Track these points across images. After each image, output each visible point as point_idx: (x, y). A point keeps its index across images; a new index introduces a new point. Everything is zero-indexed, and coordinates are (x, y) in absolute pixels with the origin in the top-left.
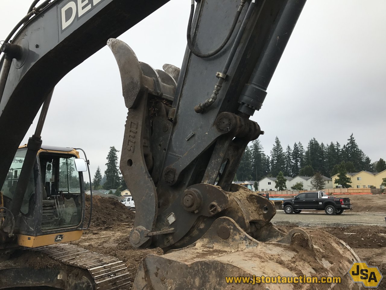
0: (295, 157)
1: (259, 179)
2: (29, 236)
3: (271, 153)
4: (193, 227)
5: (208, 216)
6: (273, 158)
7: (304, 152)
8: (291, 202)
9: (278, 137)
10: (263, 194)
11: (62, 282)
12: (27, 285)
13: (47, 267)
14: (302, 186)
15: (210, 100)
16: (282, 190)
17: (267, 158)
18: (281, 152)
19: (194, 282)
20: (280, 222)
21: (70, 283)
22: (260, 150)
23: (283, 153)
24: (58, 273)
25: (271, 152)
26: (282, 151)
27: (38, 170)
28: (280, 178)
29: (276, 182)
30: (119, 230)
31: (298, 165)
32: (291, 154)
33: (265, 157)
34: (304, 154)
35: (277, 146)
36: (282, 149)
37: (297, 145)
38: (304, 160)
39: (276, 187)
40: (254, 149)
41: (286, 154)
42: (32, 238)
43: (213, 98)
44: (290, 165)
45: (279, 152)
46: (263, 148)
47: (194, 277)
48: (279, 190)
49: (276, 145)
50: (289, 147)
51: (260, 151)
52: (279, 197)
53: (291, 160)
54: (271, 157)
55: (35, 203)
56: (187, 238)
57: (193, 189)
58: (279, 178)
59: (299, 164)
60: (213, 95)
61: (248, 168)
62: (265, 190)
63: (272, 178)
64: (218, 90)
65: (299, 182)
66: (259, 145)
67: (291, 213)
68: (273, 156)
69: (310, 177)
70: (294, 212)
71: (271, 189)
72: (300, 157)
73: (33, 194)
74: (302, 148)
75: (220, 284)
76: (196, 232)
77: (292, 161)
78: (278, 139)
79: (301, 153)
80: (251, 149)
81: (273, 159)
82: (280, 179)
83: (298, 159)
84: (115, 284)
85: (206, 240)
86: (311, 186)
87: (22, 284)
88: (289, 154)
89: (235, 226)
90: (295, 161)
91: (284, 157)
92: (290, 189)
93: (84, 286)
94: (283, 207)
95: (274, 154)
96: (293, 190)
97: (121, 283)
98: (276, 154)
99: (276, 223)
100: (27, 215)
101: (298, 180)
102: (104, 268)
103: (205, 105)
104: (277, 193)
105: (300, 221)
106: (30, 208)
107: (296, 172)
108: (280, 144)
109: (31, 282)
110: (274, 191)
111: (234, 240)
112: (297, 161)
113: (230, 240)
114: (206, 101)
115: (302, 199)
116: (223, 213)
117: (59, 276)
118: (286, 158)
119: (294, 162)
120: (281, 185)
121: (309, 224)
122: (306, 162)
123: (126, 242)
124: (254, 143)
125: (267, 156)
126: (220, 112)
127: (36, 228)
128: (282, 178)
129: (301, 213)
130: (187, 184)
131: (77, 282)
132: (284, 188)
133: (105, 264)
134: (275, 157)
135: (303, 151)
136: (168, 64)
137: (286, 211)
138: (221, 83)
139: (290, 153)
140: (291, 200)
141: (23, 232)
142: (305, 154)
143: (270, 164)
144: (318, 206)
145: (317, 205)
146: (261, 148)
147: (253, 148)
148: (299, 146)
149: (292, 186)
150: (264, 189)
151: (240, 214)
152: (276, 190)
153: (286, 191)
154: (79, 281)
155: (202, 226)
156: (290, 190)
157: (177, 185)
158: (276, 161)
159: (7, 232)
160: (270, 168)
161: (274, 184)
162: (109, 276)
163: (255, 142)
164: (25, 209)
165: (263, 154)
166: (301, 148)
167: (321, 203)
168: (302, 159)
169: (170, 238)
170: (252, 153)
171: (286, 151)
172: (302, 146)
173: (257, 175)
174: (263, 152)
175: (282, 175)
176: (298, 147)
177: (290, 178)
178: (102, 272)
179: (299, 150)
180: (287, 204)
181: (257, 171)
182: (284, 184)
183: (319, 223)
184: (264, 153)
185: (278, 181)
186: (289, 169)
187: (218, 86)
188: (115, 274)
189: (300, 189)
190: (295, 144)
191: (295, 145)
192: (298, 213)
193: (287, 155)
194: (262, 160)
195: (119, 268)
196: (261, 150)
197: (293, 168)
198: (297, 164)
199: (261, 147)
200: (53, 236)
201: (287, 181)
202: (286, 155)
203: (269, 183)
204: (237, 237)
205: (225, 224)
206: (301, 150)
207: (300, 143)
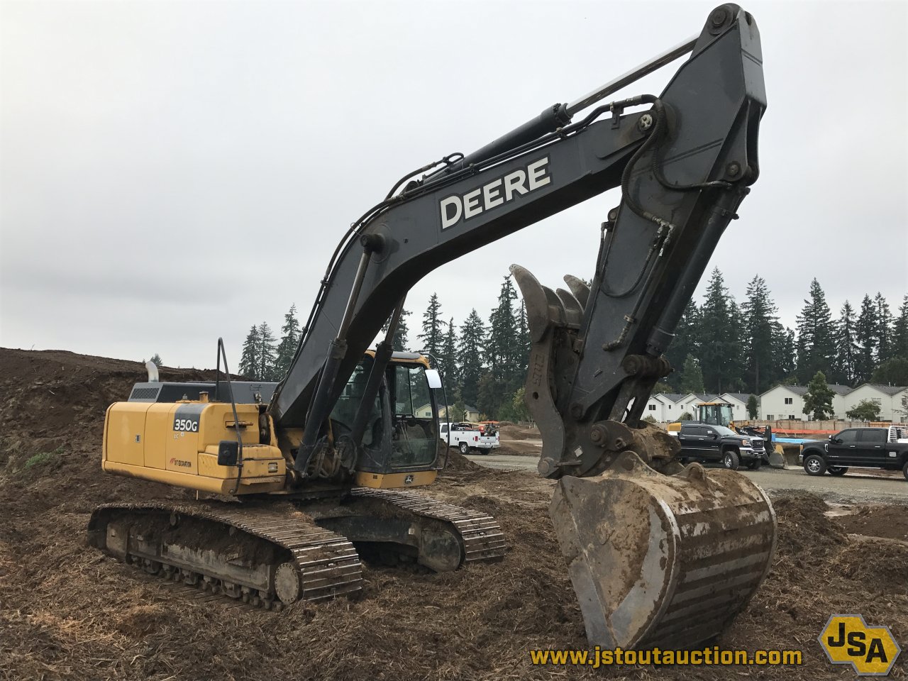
0: (864, 333)
1: (764, 390)
2: (375, 474)
3: (798, 322)
4: (600, 460)
5: (614, 449)
6: (804, 335)
7: (890, 320)
8: (822, 449)
9: (818, 281)
10: (758, 428)
11: (413, 538)
12: (369, 540)
13: (396, 517)
14: (878, 410)
15: (618, 341)
16: (822, 418)
17: (787, 334)
18: (824, 321)
19: (602, 495)
20: (785, 491)
21: (426, 540)
22: (767, 315)
23: (830, 323)
24: (409, 526)
25: (799, 319)
26: (828, 318)
27: (384, 387)
28: (818, 388)
29: (806, 398)
30: (440, 489)
31: (872, 354)
32: (853, 326)
33: (783, 332)
34: (891, 325)
35: (815, 303)
36: (829, 313)
37: (870, 301)
38: (890, 341)
39: (806, 411)
40: (752, 311)
41: (839, 325)
42: (380, 476)
43: (621, 340)
44: (849, 354)
45: (819, 320)
46: (775, 310)
47: (601, 491)
48: (814, 420)
49: (812, 302)
50: (847, 307)
51: (769, 318)
52: (811, 437)
53: (852, 340)
54: (797, 334)
55: (382, 431)
56: (594, 470)
57: (600, 425)
58: (813, 389)
59: (875, 351)
60: (620, 337)
61: (735, 360)
62: (776, 418)
63: (795, 388)
64: (625, 333)
65: (869, 400)
66: (766, 301)
67: (821, 474)
68: (802, 330)
69: (902, 388)
70: (827, 472)
71: (793, 416)
72: (878, 335)
73: (380, 419)
74: (886, 311)
75: (620, 495)
76: (602, 465)
77: (855, 343)
78: (818, 284)
79: (881, 323)
80: (743, 311)
81: (803, 337)
82: (817, 391)
83: (873, 338)
84: (486, 545)
85: (612, 471)
86: (903, 410)
87: (362, 537)
88: (847, 325)
89: (638, 459)
90: (864, 344)
91: (833, 333)
92: (844, 416)
93: (446, 544)
94: (801, 459)
95: (807, 324)
96: (850, 420)
97: (493, 545)
98: (812, 326)
99: (776, 491)
100: (371, 446)
101: (867, 394)
102: (472, 522)
103: (612, 345)
104: (806, 425)
105: (834, 490)
106: (374, 437)
107: (866, 373)
108: (824, 298)
109: (374, 536)
110: (800, 420)
111: (637, 471)
112: (869, 344)
113: (634, 471)
114: (614, 342)
115: (848, 443)
116: (628, 448)
117: (410, 530)
118: (838, 336)
119: (860, 346)
120: (819, 405)
121: (853, 498)
122: (896, 347)
123: (471, 504)
124: (753, 296)
125: (788, 329)
126: (626, 355)
127: (385, 463)
128: (824, 388)
129: (846, 474)
130: (594, 419)
131: (435, 539)
132: (828, 415)
133: (471, 518)
134: (808, 333)
135: (887, 317)
136: (571, 276)
137: (809, 468)
138: (628, 327)
139: (852, 323)
140: (822, 445)
141: (365, 469)
142: (895, 326)
143: (795, 352)
144: (885, 461)
145: (884, 458)
146: (770, 309)
147: (750, 309)
148: (877, 305)
149: (850, 409)
150: (773, 416)
151: (643, 449)
152: (805, 417)
153: (833, 421)
154: (439, 538)
155: (608, 459)
156: (843, 420)
157: (584, 420)
158: (812, 344)
159: (347, 468)
160: (795, 360)
161: (799, 403)
162: (478, 533)
163: (756, 293)
164: (367, 438)
165: (776, 324)
166: (882, 310)
167: (893, 454)
168: (883, 341)
169: (578, 469)
170: (746, 322)
171: (840, 318)
172: (887, 306)
173: (757, 377)
174: (777, 318)
175: (822, 381)
176: (873, 308)
177: (845, 388)
178: (470, 528)
179: (878, 315)
180: (811, 452)
181: (757, 370)
182: (826, 404)
183: (876, 496)
184: (779, 321)
185: (810, 395)
186: (847, 364)
187: (626, 329)
188: (485, 531)
189: (872, 418)
190: (866, 298)
191: (867, 302)
192: (839, 474)
193: (842, 327)
194: (774, 340)
195: (490, 525)
196: (771, 315)
197: (859, 361)
198: (868, 351)
199: (771, 307)
200: (403, 476)
201: (835, 396)
202: (838, 329)
203: (786, 400)
204: (640, 468)
205: (629, 457)
206: (883, 314)
207: (880, 296)
